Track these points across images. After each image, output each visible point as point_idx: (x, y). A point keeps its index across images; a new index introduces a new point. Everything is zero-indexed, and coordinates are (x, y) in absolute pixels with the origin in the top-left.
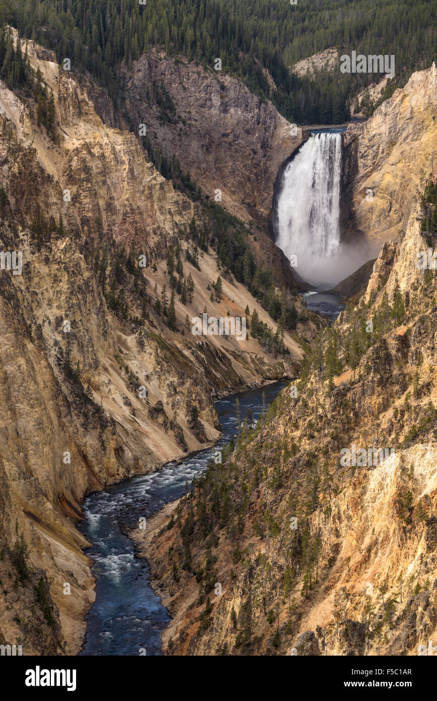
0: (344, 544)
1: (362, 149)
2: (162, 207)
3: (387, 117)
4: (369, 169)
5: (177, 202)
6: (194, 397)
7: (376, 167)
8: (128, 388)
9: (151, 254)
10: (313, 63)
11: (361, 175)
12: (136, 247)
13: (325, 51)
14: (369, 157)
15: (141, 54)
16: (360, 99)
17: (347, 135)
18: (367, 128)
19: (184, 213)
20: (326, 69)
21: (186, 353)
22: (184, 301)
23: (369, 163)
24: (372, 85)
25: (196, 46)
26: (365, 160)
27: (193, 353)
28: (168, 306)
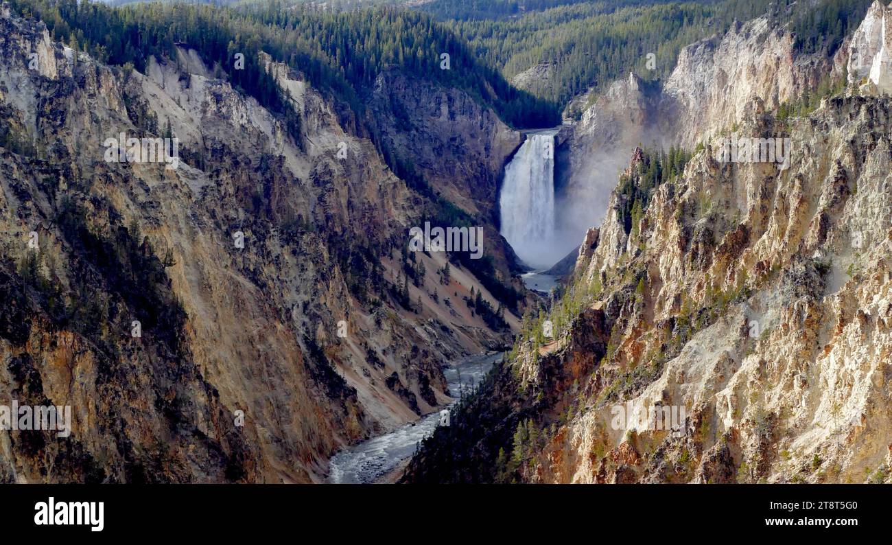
1: (572, 149)
2: (396, 203)
5: (409, 199)
6: (425, 367)
8: (367, 361)
10: (530, 75)
12: (374, 238)
16: (571, 107)
17: (559, 137)
18: (576, 131)
19: (415, 207)
20: (541, 81)
21: (419, 329)
26: (575, 158)
27: (425, 329)
28: (403, 289)
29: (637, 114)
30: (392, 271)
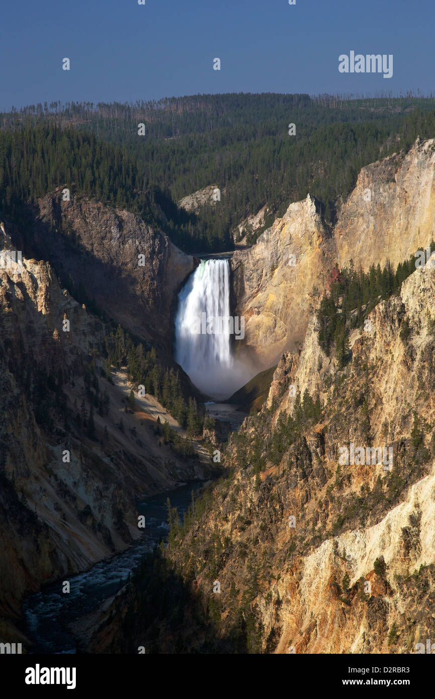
0: (284, 628)
1: (247, 273)
2: (76, 328)
3: (269, 244)
4: (255, 291)
5: (90, 324)
6: (118, 500)
7: (260, 288)
8: (58, 494)
9: (69, 371)
10: (197, 198)
11: (248, 296)
12: (55, 365)
13: (207, 188)
14: (254, 280)
15: (46, 193)
16: (241, 230)
17: (234, 261)
18: (251, 254)
19: (96, 333)
20: (209, 203)
21: (106, 460)
22: (101, 413)
23: (255, 284)
24: (250, 216)
25: (95, 185)
26: (250, 282)
27: (112, 460)
28: (87, 419)
29: (315, 237)
30: (75, 400)
